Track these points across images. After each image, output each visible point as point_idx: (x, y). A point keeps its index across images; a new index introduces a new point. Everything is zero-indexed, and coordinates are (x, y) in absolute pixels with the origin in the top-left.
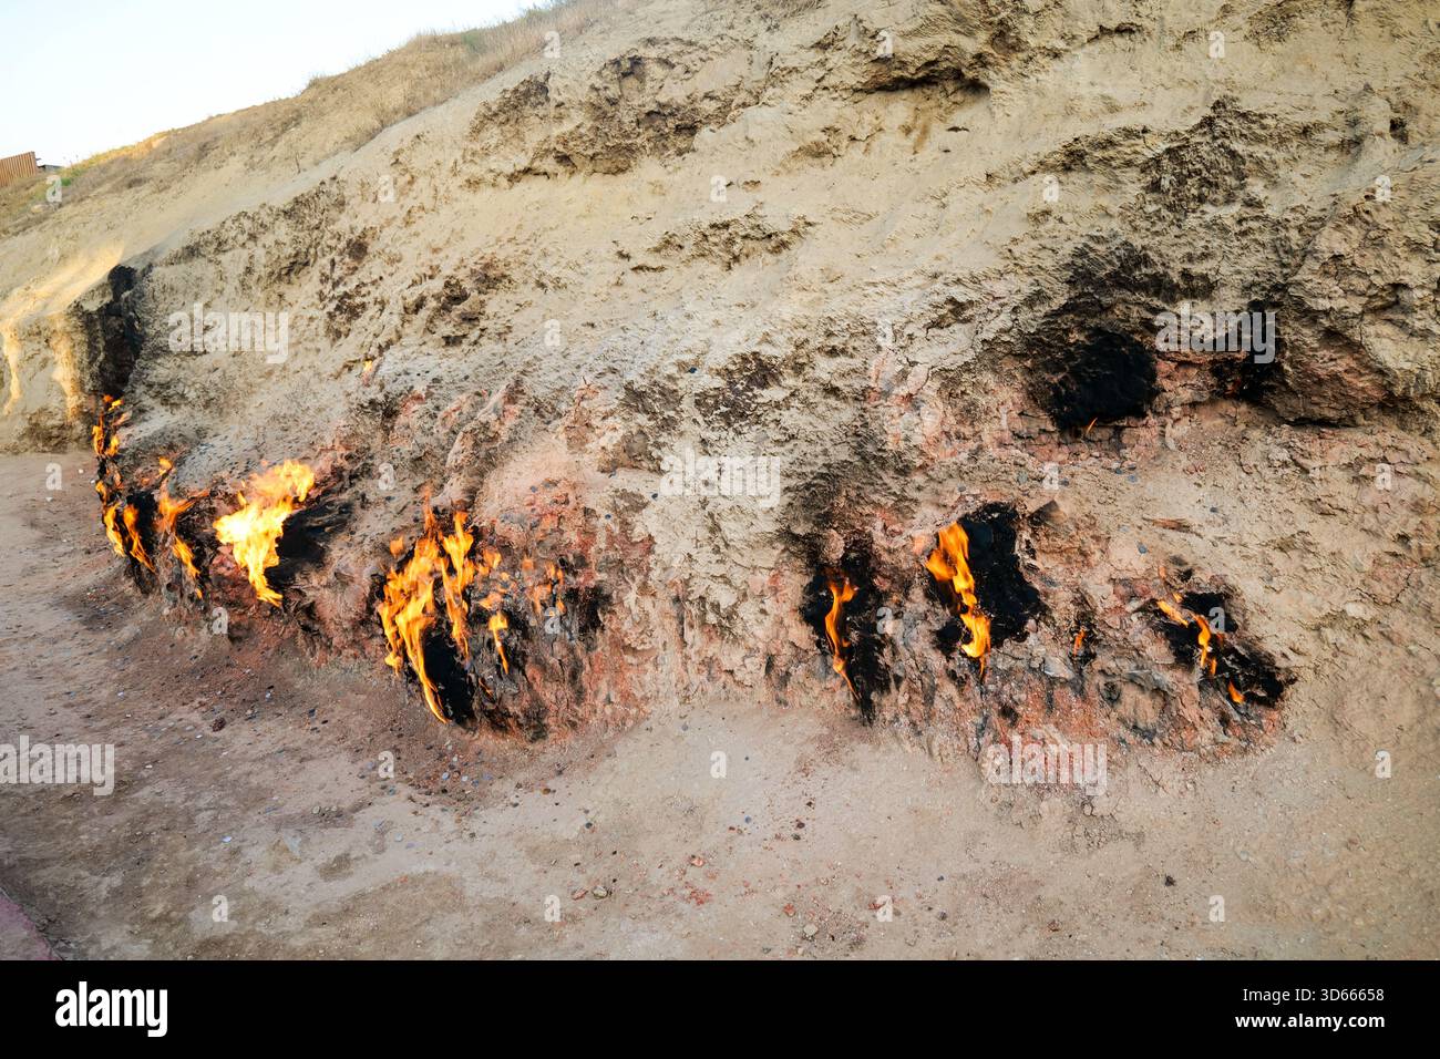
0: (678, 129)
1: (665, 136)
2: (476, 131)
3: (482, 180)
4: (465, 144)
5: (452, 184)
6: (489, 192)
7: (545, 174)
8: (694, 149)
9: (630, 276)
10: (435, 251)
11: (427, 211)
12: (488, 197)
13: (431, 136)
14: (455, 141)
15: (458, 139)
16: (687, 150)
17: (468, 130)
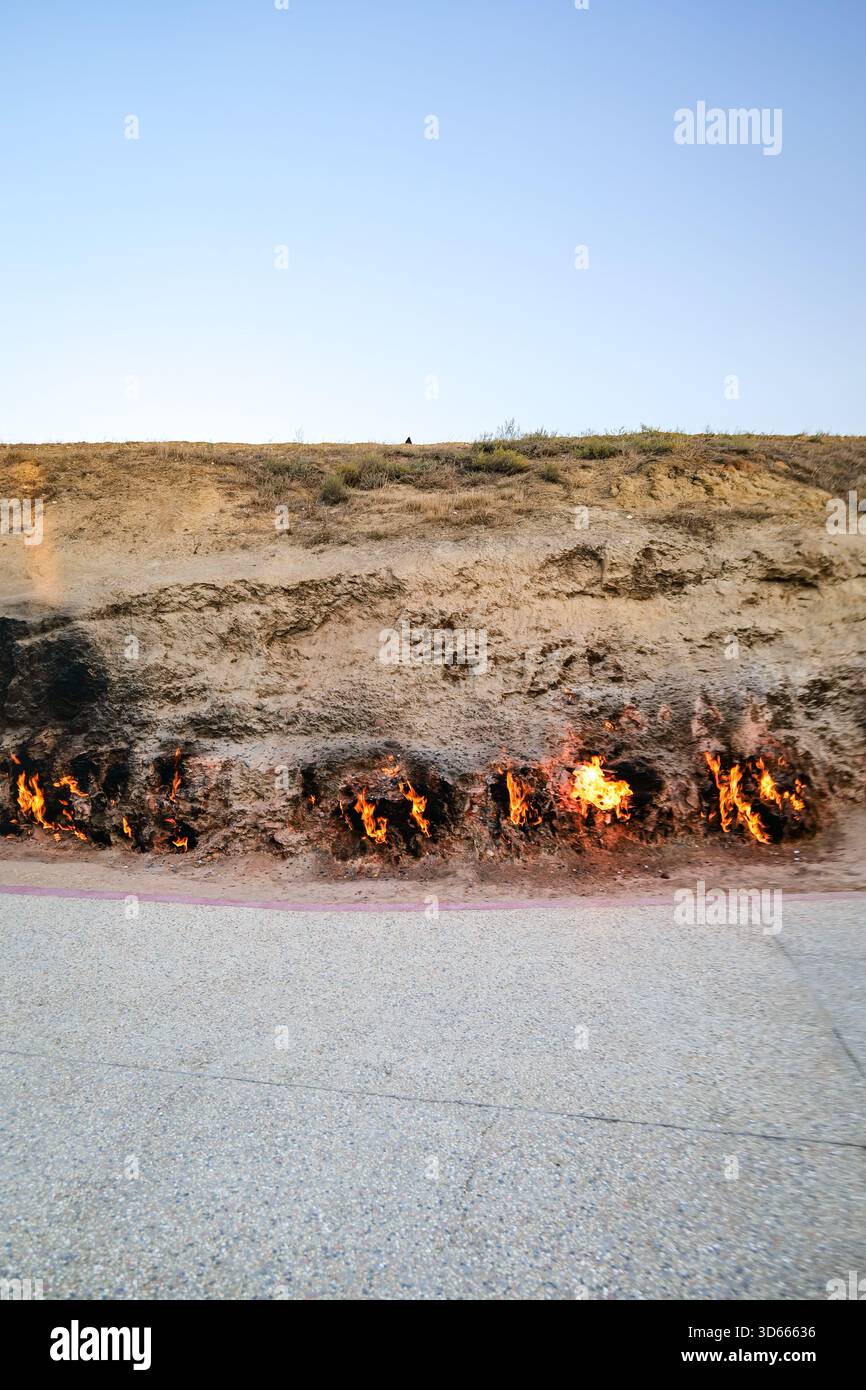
0: (673, 584)
1: (665, 586)
2: (543, 568)
3: (548, 594)
4: (535, 573)
5: (527, 594)
6: (554, 601)
7: (592, 595)
8: (685, 593)
9: (698, 650)
10: (546, 631)
11: (501, 607)
12: (553, 603)
13: (489, 563)
14: (522, 570)
15: (526, 569)
16: (679, 593)
17: (537, 566)
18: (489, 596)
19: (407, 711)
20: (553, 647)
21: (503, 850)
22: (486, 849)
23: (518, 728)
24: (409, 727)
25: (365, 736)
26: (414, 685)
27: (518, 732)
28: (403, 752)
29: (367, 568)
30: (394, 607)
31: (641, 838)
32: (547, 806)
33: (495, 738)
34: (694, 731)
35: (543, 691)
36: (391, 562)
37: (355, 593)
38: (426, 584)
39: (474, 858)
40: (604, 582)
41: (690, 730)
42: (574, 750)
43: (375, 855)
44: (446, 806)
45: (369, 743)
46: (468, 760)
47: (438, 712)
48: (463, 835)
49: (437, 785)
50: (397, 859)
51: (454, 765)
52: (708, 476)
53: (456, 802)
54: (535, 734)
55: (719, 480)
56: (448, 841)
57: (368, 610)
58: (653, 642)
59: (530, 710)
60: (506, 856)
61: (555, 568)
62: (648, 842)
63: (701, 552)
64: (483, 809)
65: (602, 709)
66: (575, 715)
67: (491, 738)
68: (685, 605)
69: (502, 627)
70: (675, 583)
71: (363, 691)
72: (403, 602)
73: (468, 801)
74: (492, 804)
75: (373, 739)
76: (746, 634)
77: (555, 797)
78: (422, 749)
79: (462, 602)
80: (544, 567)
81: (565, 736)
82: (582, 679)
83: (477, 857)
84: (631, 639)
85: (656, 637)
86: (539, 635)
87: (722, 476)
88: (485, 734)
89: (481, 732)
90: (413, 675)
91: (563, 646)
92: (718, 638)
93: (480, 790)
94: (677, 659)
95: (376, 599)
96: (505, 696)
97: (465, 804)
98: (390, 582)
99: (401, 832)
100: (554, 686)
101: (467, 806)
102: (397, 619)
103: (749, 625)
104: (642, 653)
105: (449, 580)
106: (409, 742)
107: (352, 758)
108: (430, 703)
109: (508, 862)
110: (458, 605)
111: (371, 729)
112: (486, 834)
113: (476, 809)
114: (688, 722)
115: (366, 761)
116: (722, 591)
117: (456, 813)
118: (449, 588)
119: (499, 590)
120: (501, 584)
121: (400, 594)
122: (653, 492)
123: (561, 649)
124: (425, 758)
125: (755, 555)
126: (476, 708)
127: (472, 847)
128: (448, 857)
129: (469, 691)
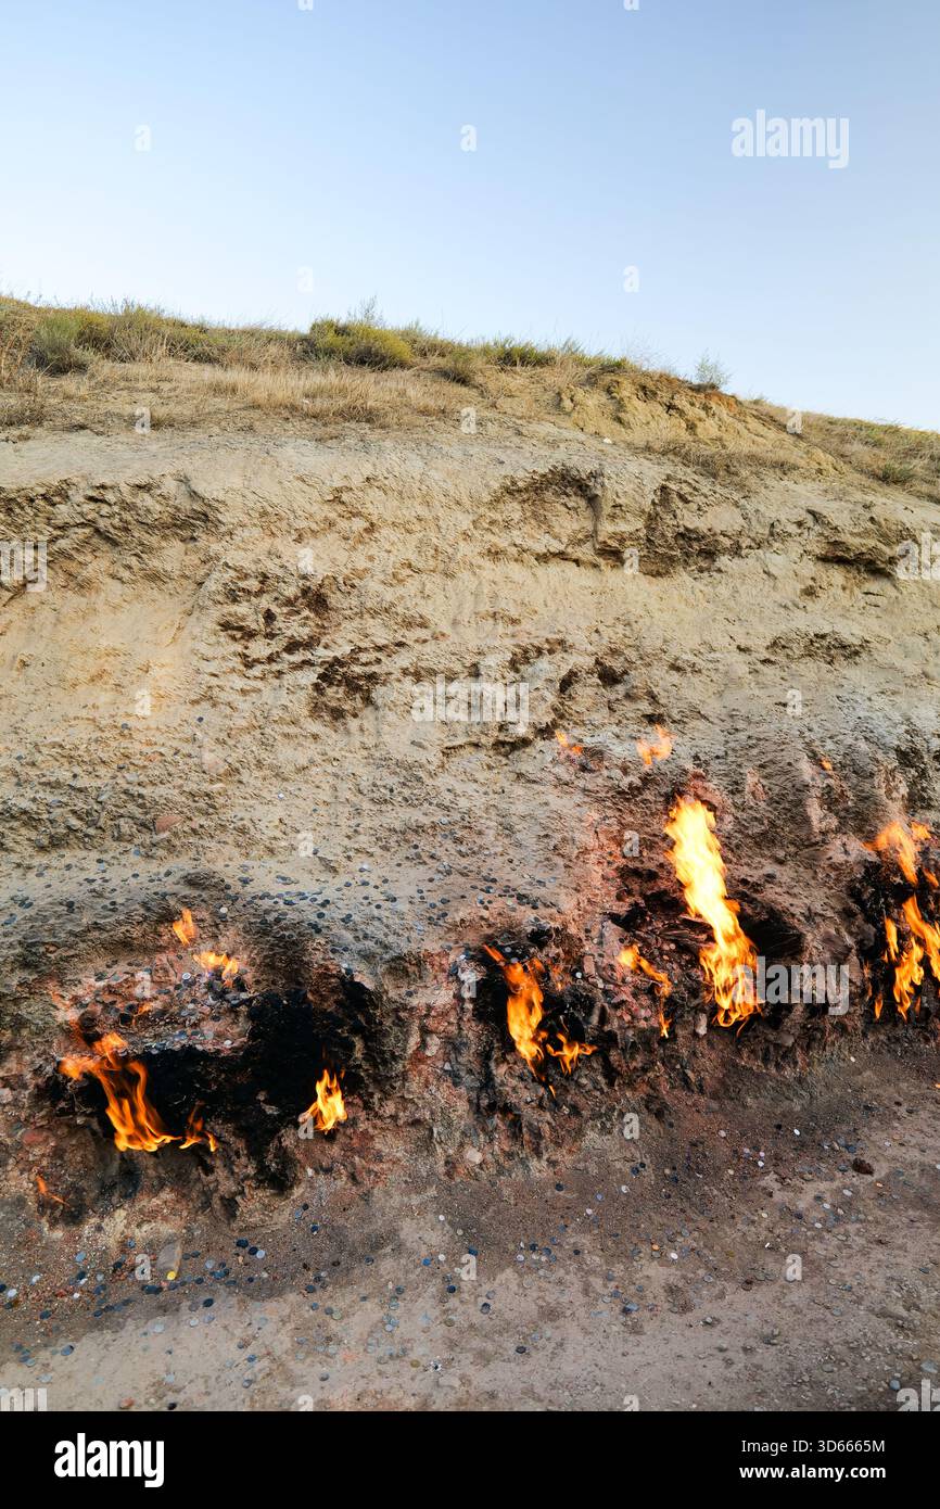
0: (701, 552)
1: (690, 555)
3: (503, 552)
4: (482, 510)
5: (465, 548)
6: (513, 564)
7: (577, 562)
8: (719, 571)
9: (759, 666)
10: (514, 622)
11: (419, 571)
12: (515, 571)
13: (391, 482)
14: (458, 503)
15: (465, 500)
16: (708, 570)
17: (487, 498)
18: (393, 548)
19: (232, 789)
20: (533, 654)
21: (502, 1143)
22: (462, 1145)
23: (490, 824)
24: (243, 831)
25: (133, 858)
26: (248, 730)
27: (491, 833)
28: (235, 899)
29: (129, 473)
30: (194, 559)
31: (766, 1060)
32: (595, 1019)
33: (447, 852)
34: (815, 822)
35: (525, 742)
36: (185, 465)
37: (102, 524)
38: (264, 514)
39: (432, 1173)
40: (601, 539)
41: (807, 820)
42: (610, 872)
43: (167, 1195)
44: (359, 1044)
45: (143, 878)
46: (401, 916)
47: (307, 790)
48: (403, 1117)
49: (333, 991)
50: (230, 1205)
51: (370, 930)
52: (689, 406)
53: (386, 1034)
54: (527, 835)
55: (703, 414)
56: (365, 1133)
57: (134, 561)
58: (692, 651)
59: (506, 785)
60: (510, 1155)
61: (516, 505)
62: (777, 1065)
63: (736, 504)
64: (453, 1045)
65: (647, 780)
66: (603, 795)
67: (439, 852)
68: (724, 591)
69: (426, 609)
70: (701, 551)
71: (125, 743)
72: (215, 547)
73: (415, 1027)
74: (472, 1031)
75: (153, 867)
76: (825, 643)
77: (605, 992)
78: (281, 889)
79: (342, 557)
80: (497, 501)
81: (589, 840)
82: (597, 717)
83: (441, 1169)
84: (659, 643)
85: (693, 641)
86: (500, 628)
87: (706, 408)
88: (424, 843)
89: (414, 839)
90: (242, 706)
91: (551, 652)
92: (784, 647)
93: (443, 997)
94: (738, 682)
95: (154, 540)
96: (448, 752)
97: (407, 1034)
98: (186, 505)
99: (240, 1132)
100: (546, 732)
101: (414, 1040)
102: (200, 584)
103: (826, 629)
104: (678, 669)
105: (315, 508)
106: (245, 868)
107: (97, 926)
108: (288, 770)
109: (518, 1175)
110: (333, 561)
111: (146, 838)
112: (462, 1107)
113: (434, 1045)
114: (800, 803)
115: (136, 933)
116: (773, 570)
117: (385, 1062)
118: (314, 527)
119: (413, 540)
120: (417, 527)
121: (208, 532)
122: (622, 415)
123: (546, 658)
124: (292, 916)
125: (810, 517)
126: (392, 781)
127: (427, 1144)
128: (368, 1182)
129: (370, 742)
